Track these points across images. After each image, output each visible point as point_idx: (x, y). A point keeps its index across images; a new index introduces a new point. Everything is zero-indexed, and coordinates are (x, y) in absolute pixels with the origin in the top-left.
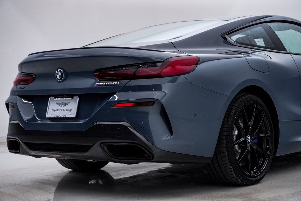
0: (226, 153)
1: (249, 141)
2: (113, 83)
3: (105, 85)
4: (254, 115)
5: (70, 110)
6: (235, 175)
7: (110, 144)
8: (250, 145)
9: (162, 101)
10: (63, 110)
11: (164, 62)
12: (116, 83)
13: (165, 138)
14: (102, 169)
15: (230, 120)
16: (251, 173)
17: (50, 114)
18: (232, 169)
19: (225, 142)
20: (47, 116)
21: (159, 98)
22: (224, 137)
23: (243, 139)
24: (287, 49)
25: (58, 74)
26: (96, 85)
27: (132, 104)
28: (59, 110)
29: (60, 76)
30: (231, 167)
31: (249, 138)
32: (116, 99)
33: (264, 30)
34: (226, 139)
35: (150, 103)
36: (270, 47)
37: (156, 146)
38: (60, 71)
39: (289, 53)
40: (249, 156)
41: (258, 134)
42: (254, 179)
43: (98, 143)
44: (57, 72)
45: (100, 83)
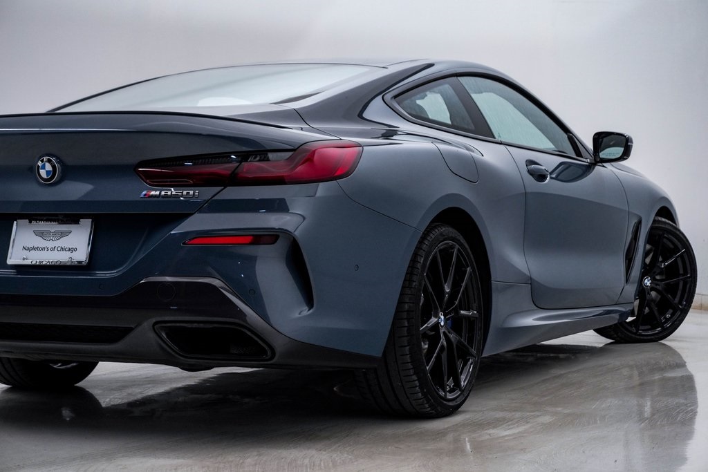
0: (408, 348)
1: (442, 324)
2: (185, 193)
3: (166, 196)
4: (452, 269)
5: (72, 250)
6: (420, 394)
7: (178, 325)
8: (444, 332)
9: (297, 234)
10: (53, 249)
11: (297, 151)
12: (191, 192)
13: (297, 315)
14: (79, 385)
15: (415, 278)
16: (445, 391)
17: (15, 257)
18: (417, 383)
19: (407, 325)
20: (10, 262)
21: (290, 228)
22: (405, 315)
23: (434, 320)
24: (496, 135)
25: (43, 167)
26: (142, 196)
28: (43, 249)
29: (50, 171)
31: (442, 317)
33: (453, 91)
34: (408, 319)
35: (270, 237)
36: (466, 127)
38: (49, 161)
39: (501, 143)
40: (444, 356)
41: (456, 311)
42: (451, 404)
43: (147, 324)
44: (40, 164)
45: (153, 193)
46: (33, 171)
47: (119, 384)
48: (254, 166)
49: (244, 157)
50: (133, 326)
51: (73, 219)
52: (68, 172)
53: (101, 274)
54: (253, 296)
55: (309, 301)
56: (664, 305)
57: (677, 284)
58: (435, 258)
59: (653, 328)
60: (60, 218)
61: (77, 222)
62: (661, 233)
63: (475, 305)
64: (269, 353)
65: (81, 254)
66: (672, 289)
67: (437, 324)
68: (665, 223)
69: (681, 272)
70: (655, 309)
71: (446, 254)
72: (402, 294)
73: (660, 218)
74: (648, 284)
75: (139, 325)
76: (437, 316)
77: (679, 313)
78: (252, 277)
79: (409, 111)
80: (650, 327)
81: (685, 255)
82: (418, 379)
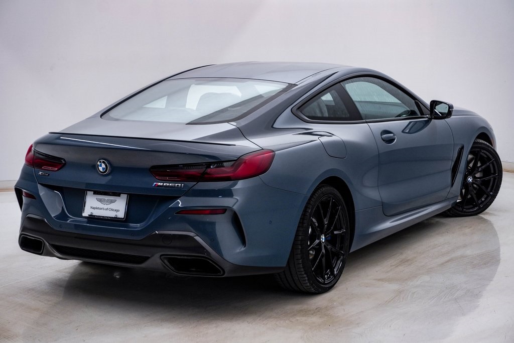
0: (301, 260)
1: (323, 241)
2: (176, 185)
3: (166, 186)
4: (329, 210)
5: (117, 211)
6: (308, 284)
7: (173, 257)
8: (324, 246)
10: (107, 209)
11: (237, 160)
12: (180, 185)
13: (238, 251)
15: (305, 221)
16: (324, 279)
18: (306, 278)
19: (300, 248)
20: (84, 215)
22: (299, 242)
23: (317, 241)
24: (364, 117)
25: (101, 166)
26: (153, 186)
28: (101, 209)
29: (104, 168)
30: (305, 276)
31: (323, 237)
32: (180, 205)
34: (301, 245)
35: (223, 210)
37: (226, 259)
38: (104, 162)
39: (366, 122)
40: (324, 260)
41: (332, 233)
43: (158, 255)
44: (99, 163)
45: (159, 184)
46: (95, 167)
49: (208, 165)
50: (150, 256)
52: (114, 169)
53: (133, 225)
55: (243, 242)
56: (480, 193)
57: (490, 180)
58: (318, 206)
59: (474, 207)
60: (110, 194)
61: (119, 196)
62: (479, 150)
63: (344, 228)
64: (222, 273)
65: (121, 214)
66: (486, 183)
67: (320, 243)
68: (482, 143)
69: (492, 172)
70: (475, 196)
71: (325, 204)
72: (297, 231)
73: (478, 141)
74: (471, 181)
75: (153, 256)
76: (319, 238)
77: (490, 198)
80: (472, 206)
81: (495, 162)
82: (307, 276)
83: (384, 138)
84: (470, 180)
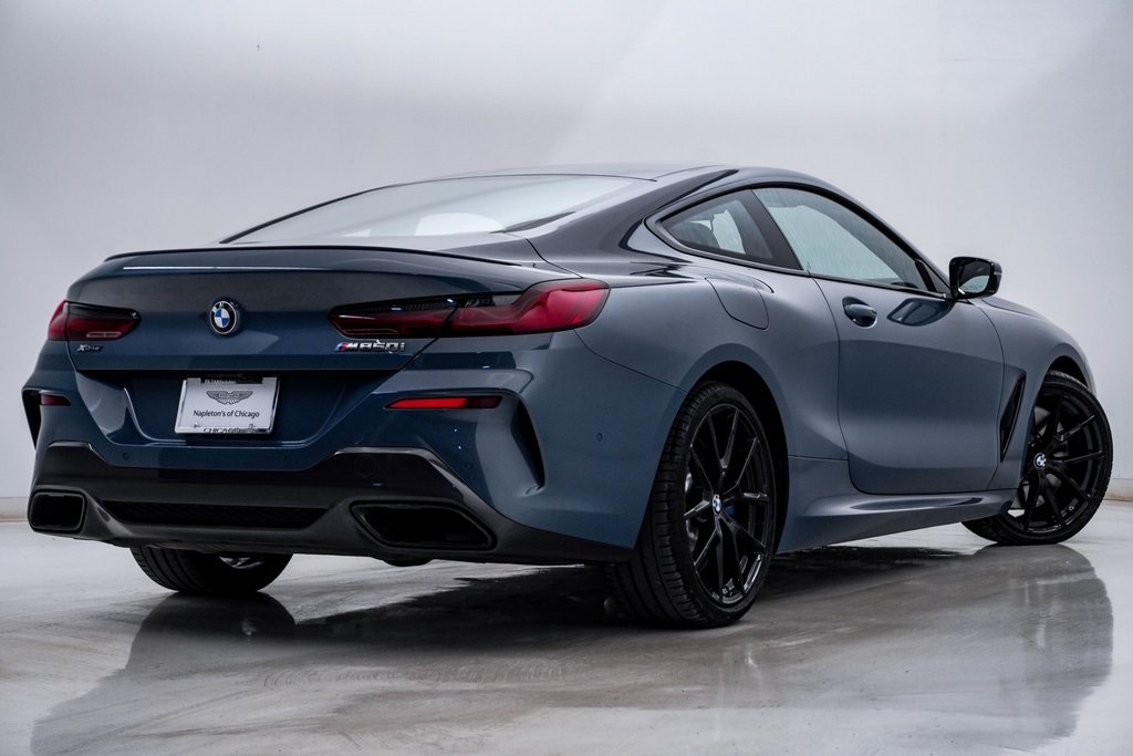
0: (668, 538)
1: (718, 509)
2: (388, 345)
3: (365, 349)
4: (731, 440)
5: (254, 415)
6: (685, 596)
8: (720, 520)
9: (523, 395)
10: (230, 414)
11: (525, 294)
12: (396, 345)
13: (524, 494)
14: (262, 590)
15: (678, 450)
16: (721, 595)
17: (185, 423)
18: (681, 583)
19: (666, 508)
20: (178, 430)
21: (516, 389)
22: (664, 496)
23: (705, 503)
24: (804, 264)
25: (219, 314)
26: (337, 349)
27: (460, 402)
28: (218, 414)
29: (227, 319)
30: (678, 575)
31: (718, 501)
33: (745, 209)
34: (668, 502)
35: (492, 398)
36: (761, 256)
37: (500, 510)
38: (226, 307)
39: (809, 276)
40: (719, 549)
41: (738, 492)
42: (728, 610)
43: (342, 506)
44: (215, 310)
45: (350, 345)
46: (205, 318)
47: (314, 590)
48: (474, 313)
49: (461, 301)
50: (326, 507)
51: (255, 377)
52: (248, 320)
53: (288, 444)
54: (472, 473)
55: (540, 477)
56: (1064, 494)
57: (1085, 463)
58: (706, 425)
59: (1050, 525)
60: (239, 376)
61: (259, 381)
62: (1059, 392)
63: (765, 486)
64: (490, 540)
65: (264, 421)
66: (1075, 471)
67: (710, 509)
68: (1065, 379)
69: (1090, 446)
70: (1052, 499)
71: (722, 420)
72: (660, 470)
73: (1057, 373)
74: (1042, 463)
75: (332, 506)
76: (709, 499)
77: (1086, 505)
78: (471, 448)
79: (680, 237)
80: (1045, 523)
81: (1095, 423)
82: (683, 578)
83: (850, 311)
84: (1041, 461)
